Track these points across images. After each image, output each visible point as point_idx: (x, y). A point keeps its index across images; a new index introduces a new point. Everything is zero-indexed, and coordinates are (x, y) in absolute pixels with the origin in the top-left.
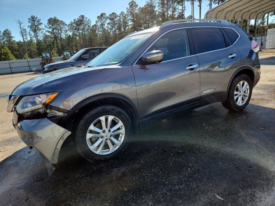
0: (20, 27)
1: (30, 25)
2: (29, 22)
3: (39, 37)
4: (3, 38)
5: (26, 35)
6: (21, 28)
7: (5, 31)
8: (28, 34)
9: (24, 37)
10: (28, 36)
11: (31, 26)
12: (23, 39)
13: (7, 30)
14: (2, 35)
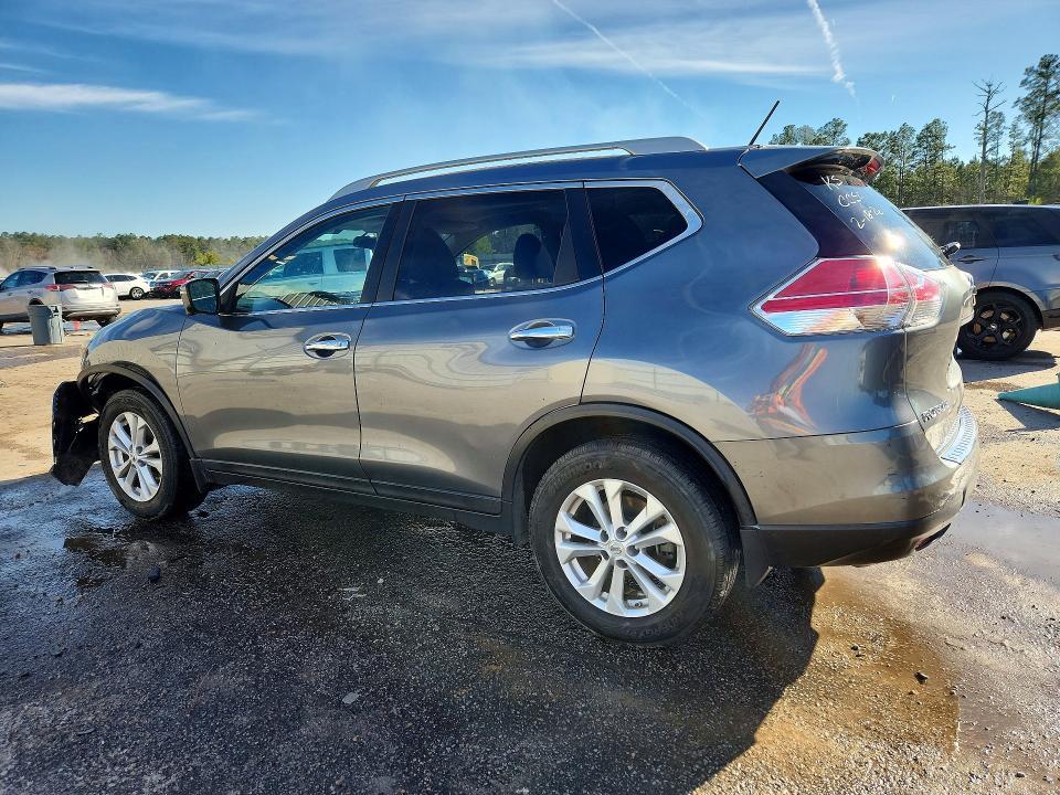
0: (986, 108)
1: (1025, 93)
2: (1024, 83)
3: (1047, 141)
4: (914, 154)
5: (995, 137)
6: (987, 112)
7: (928, 128)
8: (1007, 132)
9: (988, 147)
10: (1005, 140)
11: (1027, 99)
12: (984, 152)
13: (936, 122)
14: (914, 141)
